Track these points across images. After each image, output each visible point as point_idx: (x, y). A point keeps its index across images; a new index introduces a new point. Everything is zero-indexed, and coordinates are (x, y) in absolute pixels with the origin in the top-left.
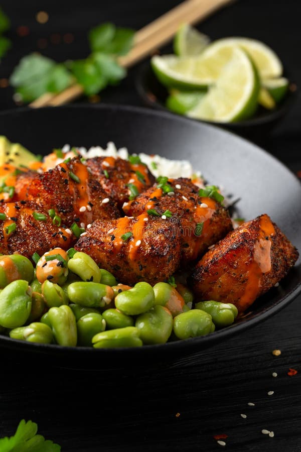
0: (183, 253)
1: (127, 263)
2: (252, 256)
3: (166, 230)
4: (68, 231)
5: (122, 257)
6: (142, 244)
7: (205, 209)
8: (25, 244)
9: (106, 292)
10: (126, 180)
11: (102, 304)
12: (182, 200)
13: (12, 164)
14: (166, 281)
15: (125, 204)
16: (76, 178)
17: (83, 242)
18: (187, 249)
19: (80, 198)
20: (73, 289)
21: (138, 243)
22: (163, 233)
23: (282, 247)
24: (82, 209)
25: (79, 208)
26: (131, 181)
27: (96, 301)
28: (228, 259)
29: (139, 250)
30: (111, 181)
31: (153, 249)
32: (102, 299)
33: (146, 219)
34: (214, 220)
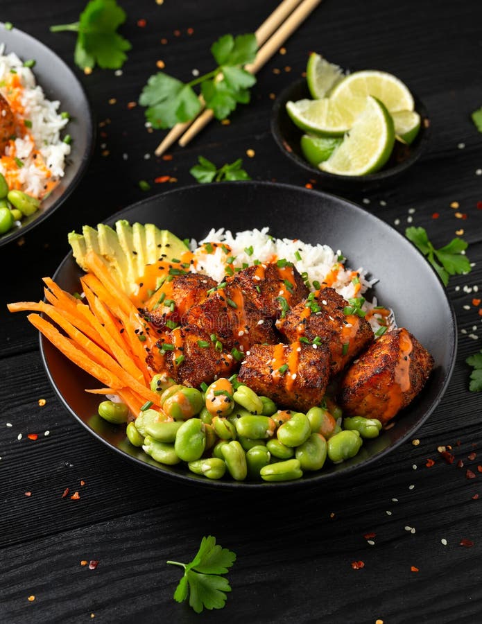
0: (331, 370)
1: (284, 392)
2: (393, 378)
3: (317, 362)
4: (229, 356)
5: (280, 388)
6: (298, 378)
7: (350, 329)
8: (193, 373)
9: (269, 427)
10: (275, 292)
11: (267, 436)
12: (329, 320)
13: (165, 260)
14: (319, 406)
15: (278, 322)
16: (233, 304)
17: (245, 373)
18: (336, 366)
19: (237, 322)
20: (241, 424)
21: (294, 377)
22: (315, 365)
23: (419, 360)
24: (241, 333)
25: (237, 333)
26: (281, 293)
27: (260, 434)
28: (372, 382)
29: (295, 383)
30: (263, 296)
31: (307, 382)
32: (266, 432)
33: (299, 349)
34: (359, 336)
